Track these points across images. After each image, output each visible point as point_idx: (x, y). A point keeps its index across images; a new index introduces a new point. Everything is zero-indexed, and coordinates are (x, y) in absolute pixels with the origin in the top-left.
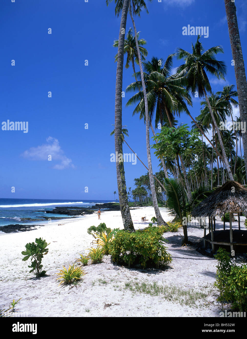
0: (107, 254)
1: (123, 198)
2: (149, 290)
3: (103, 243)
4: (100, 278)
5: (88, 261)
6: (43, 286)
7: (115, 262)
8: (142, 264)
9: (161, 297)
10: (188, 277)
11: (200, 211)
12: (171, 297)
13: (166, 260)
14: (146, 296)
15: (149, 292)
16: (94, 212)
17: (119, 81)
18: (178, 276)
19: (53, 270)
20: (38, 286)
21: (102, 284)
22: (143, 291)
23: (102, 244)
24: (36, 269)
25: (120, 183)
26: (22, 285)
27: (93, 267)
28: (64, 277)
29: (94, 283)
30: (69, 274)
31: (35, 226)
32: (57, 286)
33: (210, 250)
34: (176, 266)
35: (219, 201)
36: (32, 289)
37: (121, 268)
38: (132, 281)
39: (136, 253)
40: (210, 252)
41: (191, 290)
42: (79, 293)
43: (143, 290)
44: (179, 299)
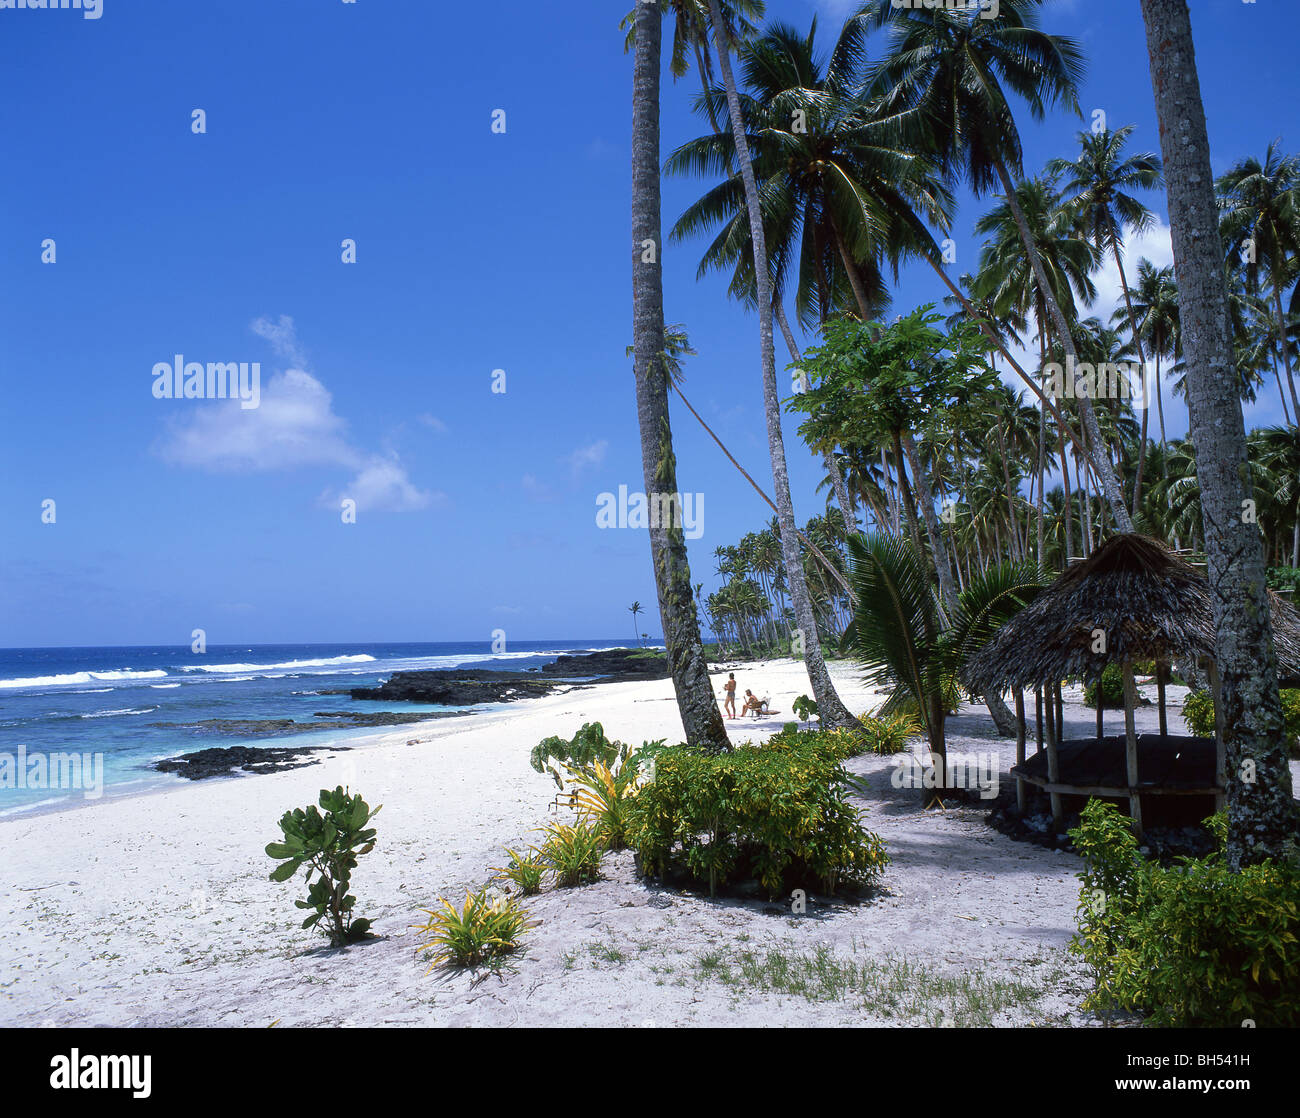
0: (618, 844)
1: (677, 616)
2: (800, 980)
3: (600, 805)
4: (593, 940)
5: (541, 876)
6: (361, 978)
7: (652, 877)
8: (764, 882)
9: (848, 1006)
10: (957, 925)
11: (998, 661)
12: (893, 1003)
13: (862, 861)
14: (786, 1004)
15: (798, 988)
16: (552, 689)
17: (647, 125)
18: (915, 922)
19: (398, 918)
20: (343, 978)
21: (603, 964)
22: (774, 985)
23: (593, 806)
24: (330, 914)
25: (663, 553)
26: (275, 976)
27: (565, 897)
28: (446, 939)
29: (572, 960)
30: (466, 925)
31: (312, 751)
32: (421, 974)
33: (1045, 820)
34: (905, 884)
35: (1079, 617)
36: (319, 988)
37: (678, 900)
38: (727, 947)
39: (739, 835)
40: (1042, 827)
41: (972, 973)
42: (512, 1001)
43: (775, 980)
44: (924, 1010)
